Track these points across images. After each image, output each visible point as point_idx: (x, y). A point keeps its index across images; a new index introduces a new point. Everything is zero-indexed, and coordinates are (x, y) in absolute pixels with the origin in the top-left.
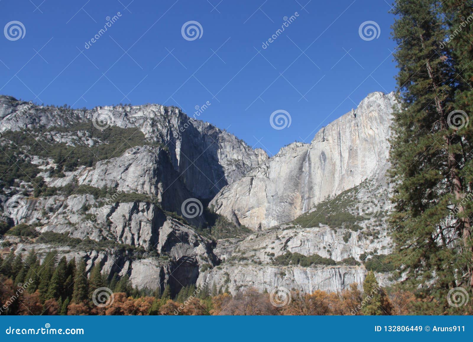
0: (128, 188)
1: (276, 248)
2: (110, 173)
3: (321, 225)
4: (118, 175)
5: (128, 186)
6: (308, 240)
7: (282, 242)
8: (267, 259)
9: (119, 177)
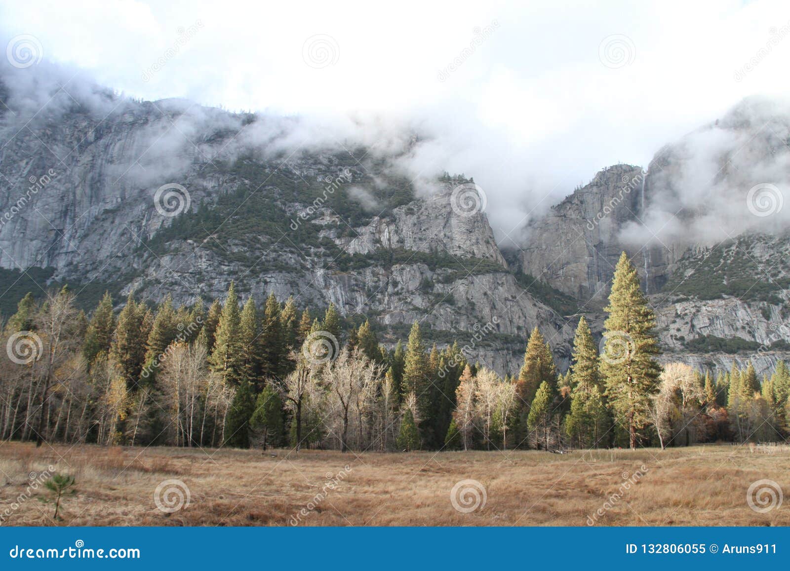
0: (461, 250)
1: (682, 330)
2: (428, 229)
3: (725, 296)
4: (440, 231)
5: (459, 247)
6: (717, 317)
7: (686, 321)
8: (678, 345)
9: (442, 234)
